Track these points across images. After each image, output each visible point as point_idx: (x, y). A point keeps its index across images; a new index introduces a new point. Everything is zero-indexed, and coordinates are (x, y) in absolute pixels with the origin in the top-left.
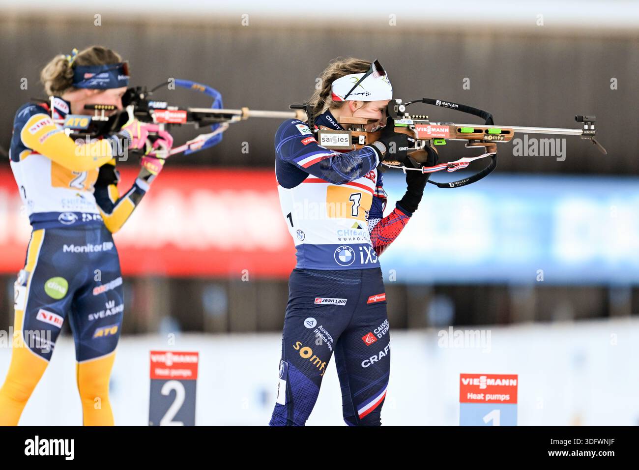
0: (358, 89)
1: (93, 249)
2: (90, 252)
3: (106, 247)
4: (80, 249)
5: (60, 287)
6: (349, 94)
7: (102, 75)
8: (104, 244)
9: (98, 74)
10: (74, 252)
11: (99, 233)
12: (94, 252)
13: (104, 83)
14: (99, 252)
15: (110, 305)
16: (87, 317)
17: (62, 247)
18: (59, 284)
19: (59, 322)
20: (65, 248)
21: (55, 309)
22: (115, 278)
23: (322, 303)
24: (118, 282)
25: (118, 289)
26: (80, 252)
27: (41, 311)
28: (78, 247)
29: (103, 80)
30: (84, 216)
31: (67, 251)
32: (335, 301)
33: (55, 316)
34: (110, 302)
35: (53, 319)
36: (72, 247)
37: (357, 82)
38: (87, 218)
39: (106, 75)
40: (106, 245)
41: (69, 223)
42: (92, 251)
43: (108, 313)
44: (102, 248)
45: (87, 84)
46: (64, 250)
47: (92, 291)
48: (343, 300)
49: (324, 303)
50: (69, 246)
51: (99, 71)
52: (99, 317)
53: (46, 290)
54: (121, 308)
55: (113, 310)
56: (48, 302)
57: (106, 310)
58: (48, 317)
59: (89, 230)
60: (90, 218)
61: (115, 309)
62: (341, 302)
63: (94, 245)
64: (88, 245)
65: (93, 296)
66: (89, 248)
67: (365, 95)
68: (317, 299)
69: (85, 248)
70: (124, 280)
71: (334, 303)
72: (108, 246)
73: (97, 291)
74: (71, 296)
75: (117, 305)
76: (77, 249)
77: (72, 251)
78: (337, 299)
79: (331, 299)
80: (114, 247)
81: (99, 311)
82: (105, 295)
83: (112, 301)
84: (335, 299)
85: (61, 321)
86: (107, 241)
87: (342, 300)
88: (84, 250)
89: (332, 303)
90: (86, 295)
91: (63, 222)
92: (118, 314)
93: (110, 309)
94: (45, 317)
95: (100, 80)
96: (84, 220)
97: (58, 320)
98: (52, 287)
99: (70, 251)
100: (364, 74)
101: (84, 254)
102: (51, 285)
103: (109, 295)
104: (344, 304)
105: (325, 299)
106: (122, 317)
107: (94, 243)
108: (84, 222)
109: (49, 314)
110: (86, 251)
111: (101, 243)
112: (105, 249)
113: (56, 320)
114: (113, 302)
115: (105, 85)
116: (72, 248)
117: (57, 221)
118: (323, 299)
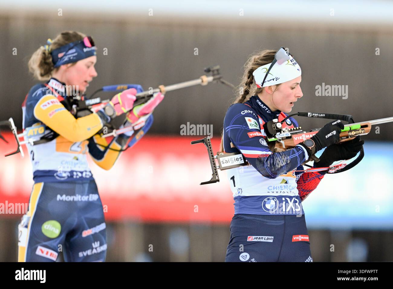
0: (269, 77)
1: (81, 198)
2: (78, 201)
3: (92, 198)
4: (70, 198)
5: (54, 229)
6: (264, 82)
7: (70, 52)
8: (91, 195)
9: (67, 52)
10: (66, 201)
11: (86, 186)
12: (82, 201)
13: (74, 57)
14: (85, 202)
15: (96, 245)
16: (78, 255)
17: (56, 197)
18: (54, 226)
19: (54, 256)
20: (59, 197)
21: (49, 246)
22: (100, 223)
23: (253, 240)
24: (103, 226)
25: (102, 232)
26: (70, 201)
27: (39, 248)
28: (69, 197)
29: (72, 55)
30: (75, 173)
31: (60, 200)
32: (264, 239)
33: (50, 251)
34: (96, 243)
35: (49, 254)
36: (64, 196)
37: (267, 72)
38: (77, 175)
39: (73, 51)
40: (92, 196)
41: (62, 179)
42: (80, 200)
43: (94, 251)
44: (88, 199)
45: (62, 62)
46: (58, 199)
47: (81, 234)
48: (271, 237)
49: (255, 240)
50: (61, 196)
51: (67, 49)
52: (87, 255)
53: (43, 231)
54: (104, 247)
55: (98, 249)
56: (45, 240)
57: (92, 249)
58: (45, 253)
59: (79, 183)
60: (80, 175)
61: (100, 248)
62: (269, 239)
63: (82, 196)
64: (77, 195)
65: (82, 237)
66: (78, 198)
67: (275, 80)
68: (249, 238)
69: (75, 197)
70: (107, 225)
71: (263, 240)
72: (93, 197)
73: (86, 233)
74: (63, 236)
75: (101, 245)
76: (68, 198)
77: (64, 200)
78: (265, 237)
79: (261, 237)
80: (99, 199)
81: (87, 250)
82: (92, 237)
83: (97, 242)
84: (264, 237)
85: (55, 256)
86: (93, 193)
87: (269, 237)
88: (73, 199)
89: (262, 240)
90: (76, 237)
91: (57, 178)
92: (103, 252)
93: (96, 248)
94: (42, 252)
95: (70, 56)
96: (75, 177)
97: (53, 254)
98: (48, 228)
99: (62, 200)
100: (271, 64)
101: (74, 203)
102: (47, 227)
103: (95, 237)
104: (271, 241)
105: (256, 237)
106: (105, 254)
107: (82, 194)
108: (75, 179)
109: (45, 250)
110: (75, 200)
111: (88, 195)
112: (90, 200)
113: (51, 254)
114: (99, 243)
115: (75, 58)
116: (64, 198)
117: (53, 176)
118: (254, 237)
